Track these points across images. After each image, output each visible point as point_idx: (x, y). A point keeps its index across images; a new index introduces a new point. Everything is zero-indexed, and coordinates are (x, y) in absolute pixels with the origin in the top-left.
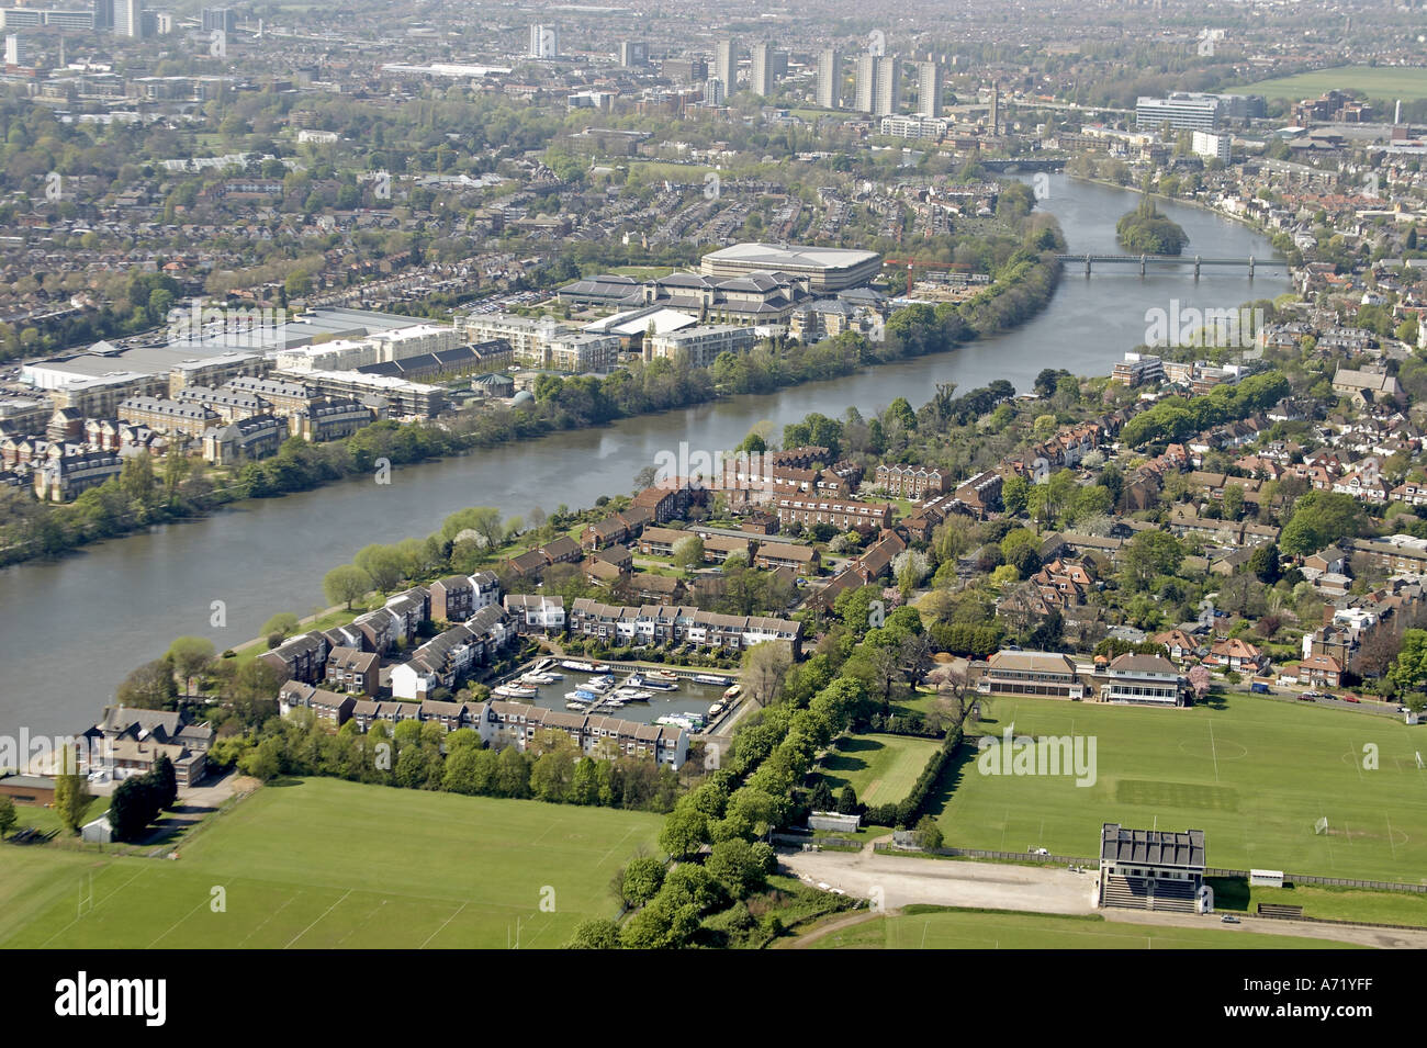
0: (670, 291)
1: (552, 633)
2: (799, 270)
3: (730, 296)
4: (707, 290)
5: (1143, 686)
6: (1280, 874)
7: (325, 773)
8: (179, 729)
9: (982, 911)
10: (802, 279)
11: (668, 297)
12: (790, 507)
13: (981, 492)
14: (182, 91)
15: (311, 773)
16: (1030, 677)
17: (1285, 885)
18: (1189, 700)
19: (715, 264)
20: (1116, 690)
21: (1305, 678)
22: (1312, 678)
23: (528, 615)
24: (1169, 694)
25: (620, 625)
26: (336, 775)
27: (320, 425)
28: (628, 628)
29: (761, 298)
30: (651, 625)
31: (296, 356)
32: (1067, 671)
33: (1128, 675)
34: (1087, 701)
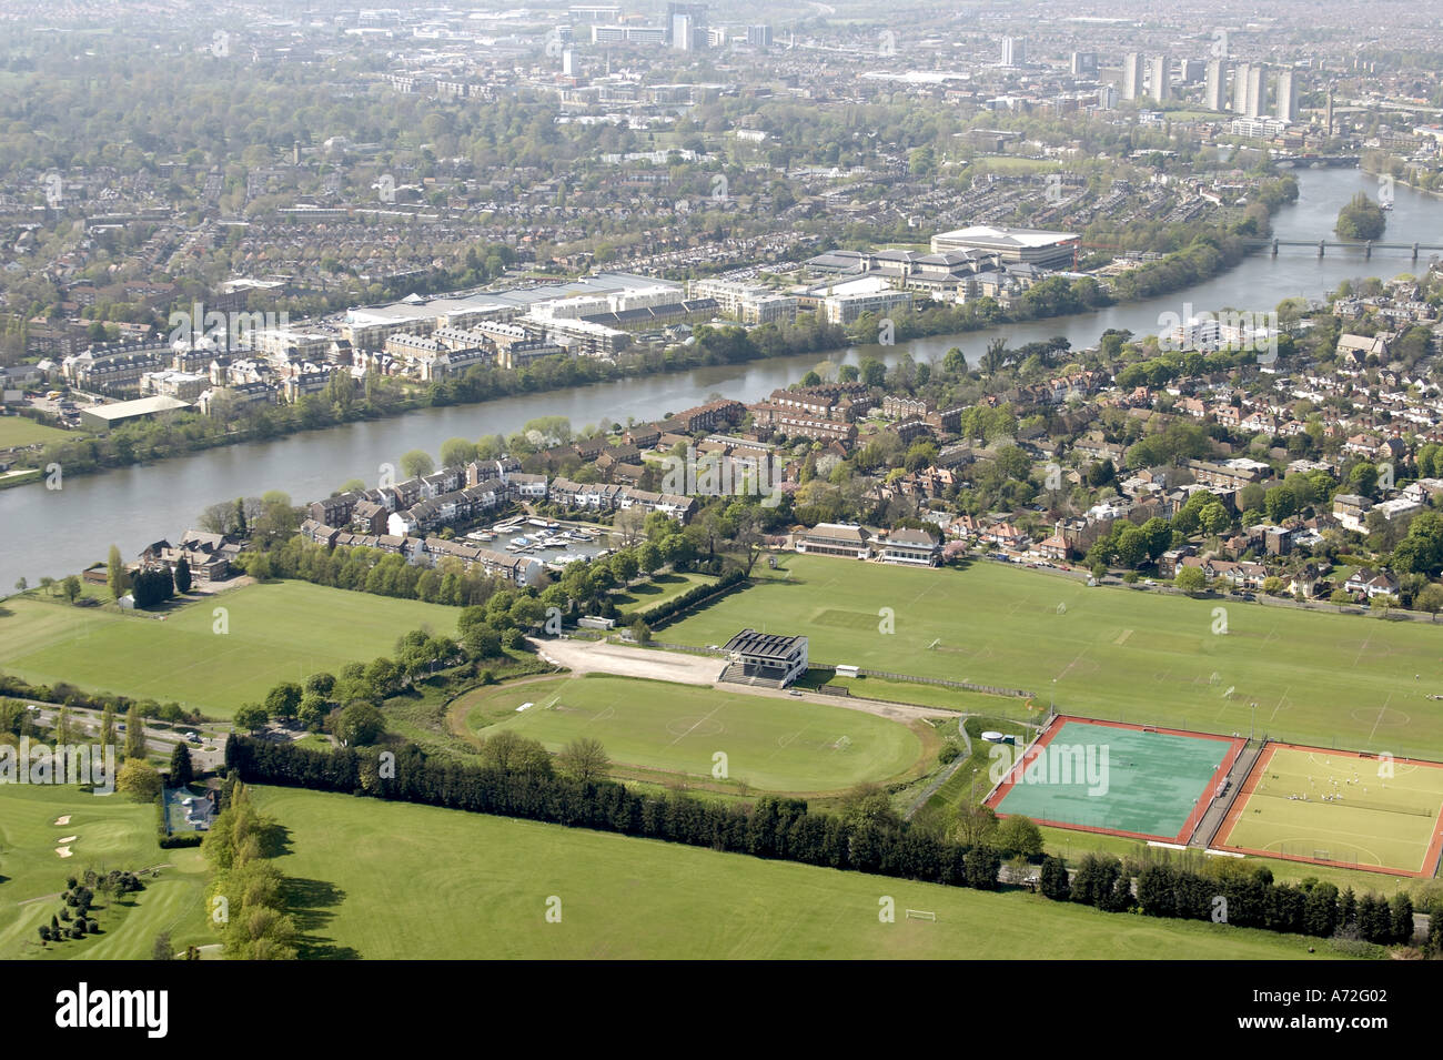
0: (881, 263)
1: (534, 501)
2: (995, 248)
3: (925, 268)
4: (906, 263)
5: (907, 551)
6: (856, 668)
7: (300, 578)
8: (222, 545)
9: (623, 677)
10: (994, 256)
11: (879, 268)
12: (788, 424)
13: (944, 418)
14: (682, 96)
15: (292, 578)
16: (834, 542)
17: (858, 677)
18: (940, 564)
19: (939, 243)
20: (889, 554)
21: (1044, 553)
22: (1049, 552)
23: (522, 487)
24: (925, 557)
25: (577, 497)
26: (305, 579)
27: (519, 357)
28: (582, 500)
29: (947, 270)
30: (597, 497)
31: (542, 307)
32: (858, 538)
33: (899, 544)
34: (870, 561)
